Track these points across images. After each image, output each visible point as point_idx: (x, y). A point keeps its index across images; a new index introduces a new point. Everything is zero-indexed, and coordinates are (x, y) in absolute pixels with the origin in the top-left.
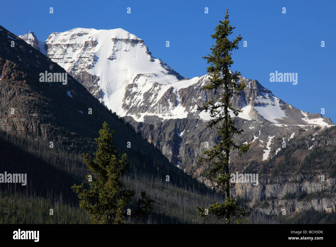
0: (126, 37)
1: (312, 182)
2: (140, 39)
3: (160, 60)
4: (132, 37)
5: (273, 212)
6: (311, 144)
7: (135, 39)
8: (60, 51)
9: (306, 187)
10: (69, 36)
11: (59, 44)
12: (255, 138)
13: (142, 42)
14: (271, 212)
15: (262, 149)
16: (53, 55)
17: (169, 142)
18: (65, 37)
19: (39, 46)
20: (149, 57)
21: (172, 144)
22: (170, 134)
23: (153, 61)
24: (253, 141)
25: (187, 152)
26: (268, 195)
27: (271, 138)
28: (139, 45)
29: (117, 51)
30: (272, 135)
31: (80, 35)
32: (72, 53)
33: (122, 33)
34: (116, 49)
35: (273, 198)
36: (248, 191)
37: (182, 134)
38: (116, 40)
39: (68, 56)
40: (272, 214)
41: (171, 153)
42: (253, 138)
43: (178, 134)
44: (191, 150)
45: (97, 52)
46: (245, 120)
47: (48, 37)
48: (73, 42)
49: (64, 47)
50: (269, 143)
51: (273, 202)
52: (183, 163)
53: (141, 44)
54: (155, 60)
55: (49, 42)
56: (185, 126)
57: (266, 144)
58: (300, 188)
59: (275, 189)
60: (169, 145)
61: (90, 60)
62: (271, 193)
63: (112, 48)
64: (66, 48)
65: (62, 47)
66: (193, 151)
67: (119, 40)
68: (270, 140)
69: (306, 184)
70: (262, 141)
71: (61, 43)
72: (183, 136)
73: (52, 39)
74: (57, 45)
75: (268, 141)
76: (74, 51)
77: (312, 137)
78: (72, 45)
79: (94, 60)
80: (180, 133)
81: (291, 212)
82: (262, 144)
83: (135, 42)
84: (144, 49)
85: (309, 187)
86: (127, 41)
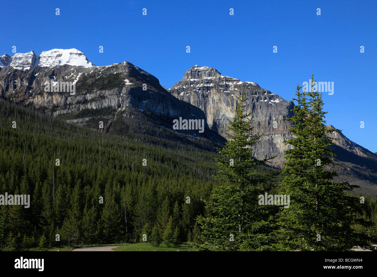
0: (76, 52)
1: (91, 94)
2: (83, 53)
3: (92, 62)
4: (79, 52)
5: (68, 111)
6: (98, 75)
7: (80, 53)
8: (45, 59)
9: (88, 97)
10: (50, 53)
11: (45, 57)
12: (72, 74)
13: (83, 54)
14: (67, 112)
15: (74, 79)
16: (41, 61)
17: (27, 79)
18: (48, 53)
19: (36, 58)
20: (87, 61)
21: (29, 80)
22: (29, 74)
23: (88, 63)
24: (71, 76)
25: (37, 83)
26: (68, 103)
27: (80, 74)
28: (83, 56)
29: (71, 58)
30: (81, 72)
31: (55, 52)
32: (51, 60)
33: (74, 50)
34: (70, 58)
35: (70, 104)
36: (59, 101)
37: (37, 74)
38: (71, 54)
39: (48, 62)
40: (68, 112)
41: (27, 84)
42: (71, 74)
43: (34, 74)
44: (39, 82)
45: (61, 59)
46: (70, 66)
47: (41, 53)
48: (51, 55)
49: (47, 58)
50: (78, 77)
51: (69, 106)
52: (34, 89)
53: (84, 55)
54: (89, 62)
55: (41, 55)
56: (39, 70)
57: (76, 77)
58: (85, 97)
59: (72, 99)
60: (27, 80)
61: (57, 63)
62: (70, 101)
63: (69, 57)
64: (48, 58)
65: (46, 58)
66: (40, 83)
67: (73, 53)
68: (80, 75)
69: (88, 95)
70: (75, 76)
71: (46, 56)
72: (37, 76)
73: (42, 54)
74: (44, 57)
75: (78, 75)
76: (52, 59)
77: (100, 72)
78: (51, 57)
79: (59, 63)
80: (36, 74)
81: (77, 111)
82: (75, 77)
83: (80, 54)
84: (85, 58)
85: (89, 97)
86: (76, 54)
